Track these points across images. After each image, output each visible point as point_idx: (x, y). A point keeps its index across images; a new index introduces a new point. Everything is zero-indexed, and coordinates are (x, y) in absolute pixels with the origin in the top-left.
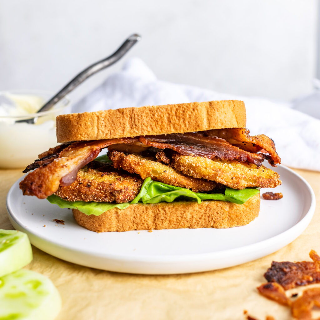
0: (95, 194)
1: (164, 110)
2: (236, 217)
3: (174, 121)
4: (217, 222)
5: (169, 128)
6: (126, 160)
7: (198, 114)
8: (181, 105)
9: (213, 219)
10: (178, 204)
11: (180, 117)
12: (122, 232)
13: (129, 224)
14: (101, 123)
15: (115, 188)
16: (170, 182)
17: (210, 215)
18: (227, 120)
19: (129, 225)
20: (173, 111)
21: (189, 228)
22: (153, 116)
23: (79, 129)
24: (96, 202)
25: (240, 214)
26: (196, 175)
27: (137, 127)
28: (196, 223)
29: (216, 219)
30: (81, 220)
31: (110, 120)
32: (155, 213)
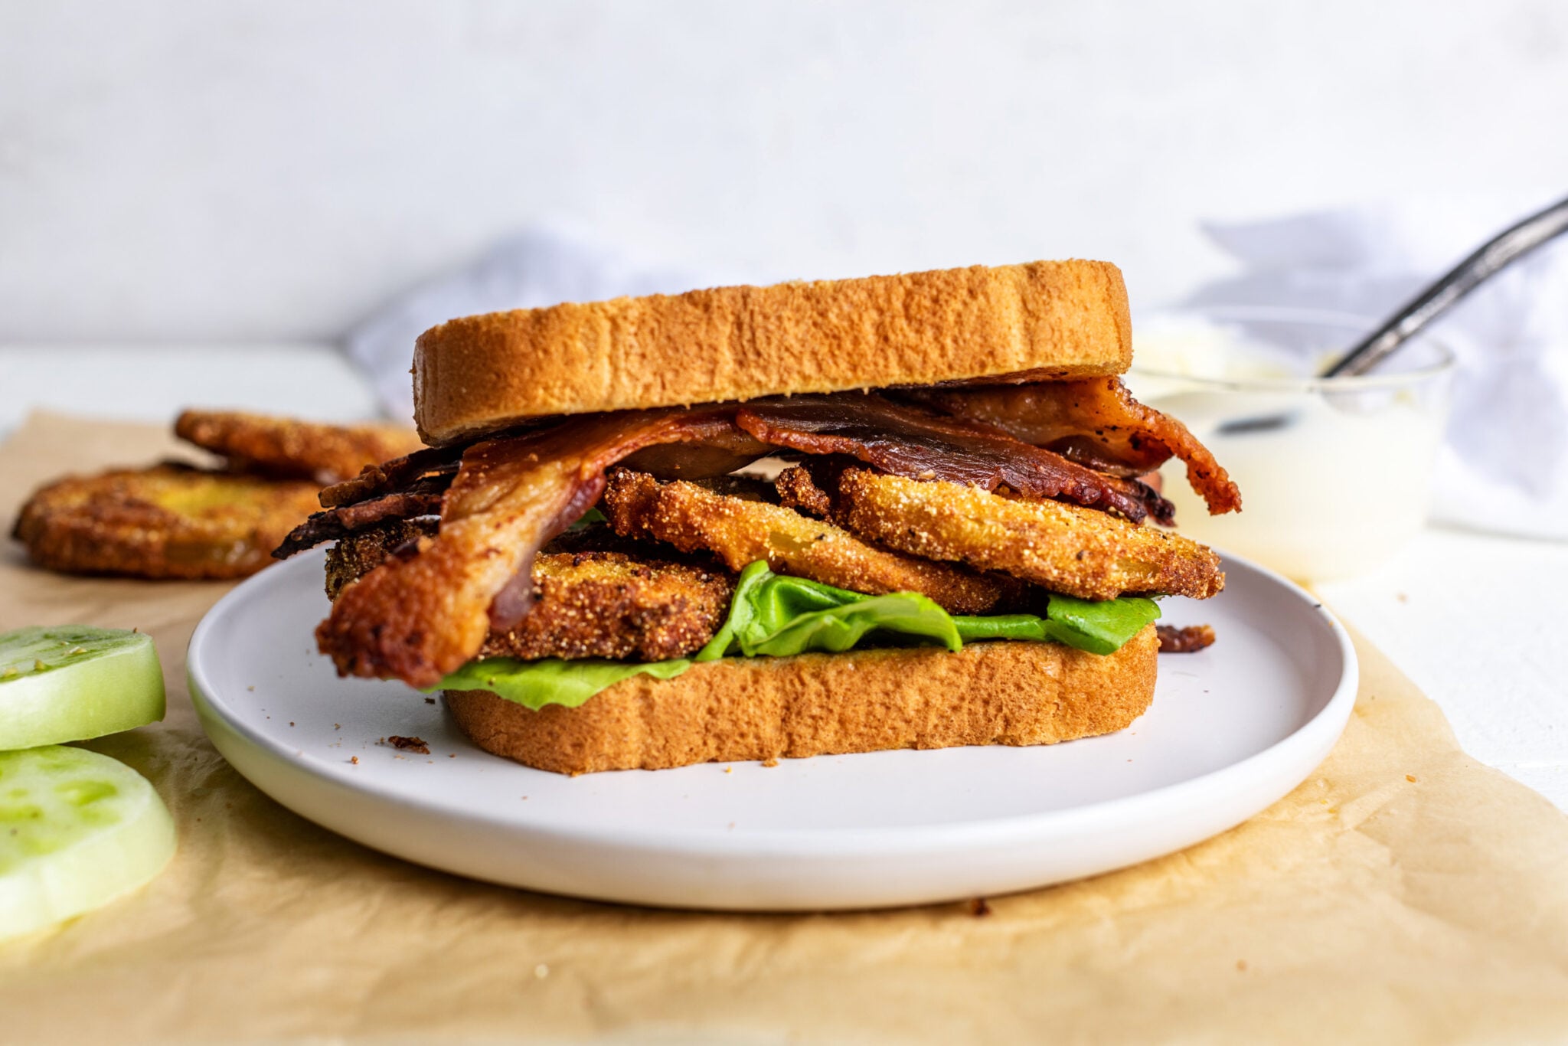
0: (564, 628)
1: (863, 295)
2: (1088, 700)
3: (900, 337)
4: (1018, 721)
5: (881, 362)
6: (670, 497)
7: (991, 308)
8: (924, 278)
9: (1004, 708)
10: (873, 658)
11: (921, 322)
12: (662, 768)
13: (691, 739)
14: (627, 343)
15: (642, 600)
16: (842, 578)
17: (990, 695)
18: (1091, 333)
19: (689, 743)
20: (894, 298)
21: (914, 746)
22: (819, 320)
23: (541, 369)
24: (566, 658)
25: (1101, 686)
26: (940, 549)
27: (761, 362)
28: (941, 729)
29: (1015, 709)
30: (498, 732)
31: (660, 332)
32: (786, 693)
